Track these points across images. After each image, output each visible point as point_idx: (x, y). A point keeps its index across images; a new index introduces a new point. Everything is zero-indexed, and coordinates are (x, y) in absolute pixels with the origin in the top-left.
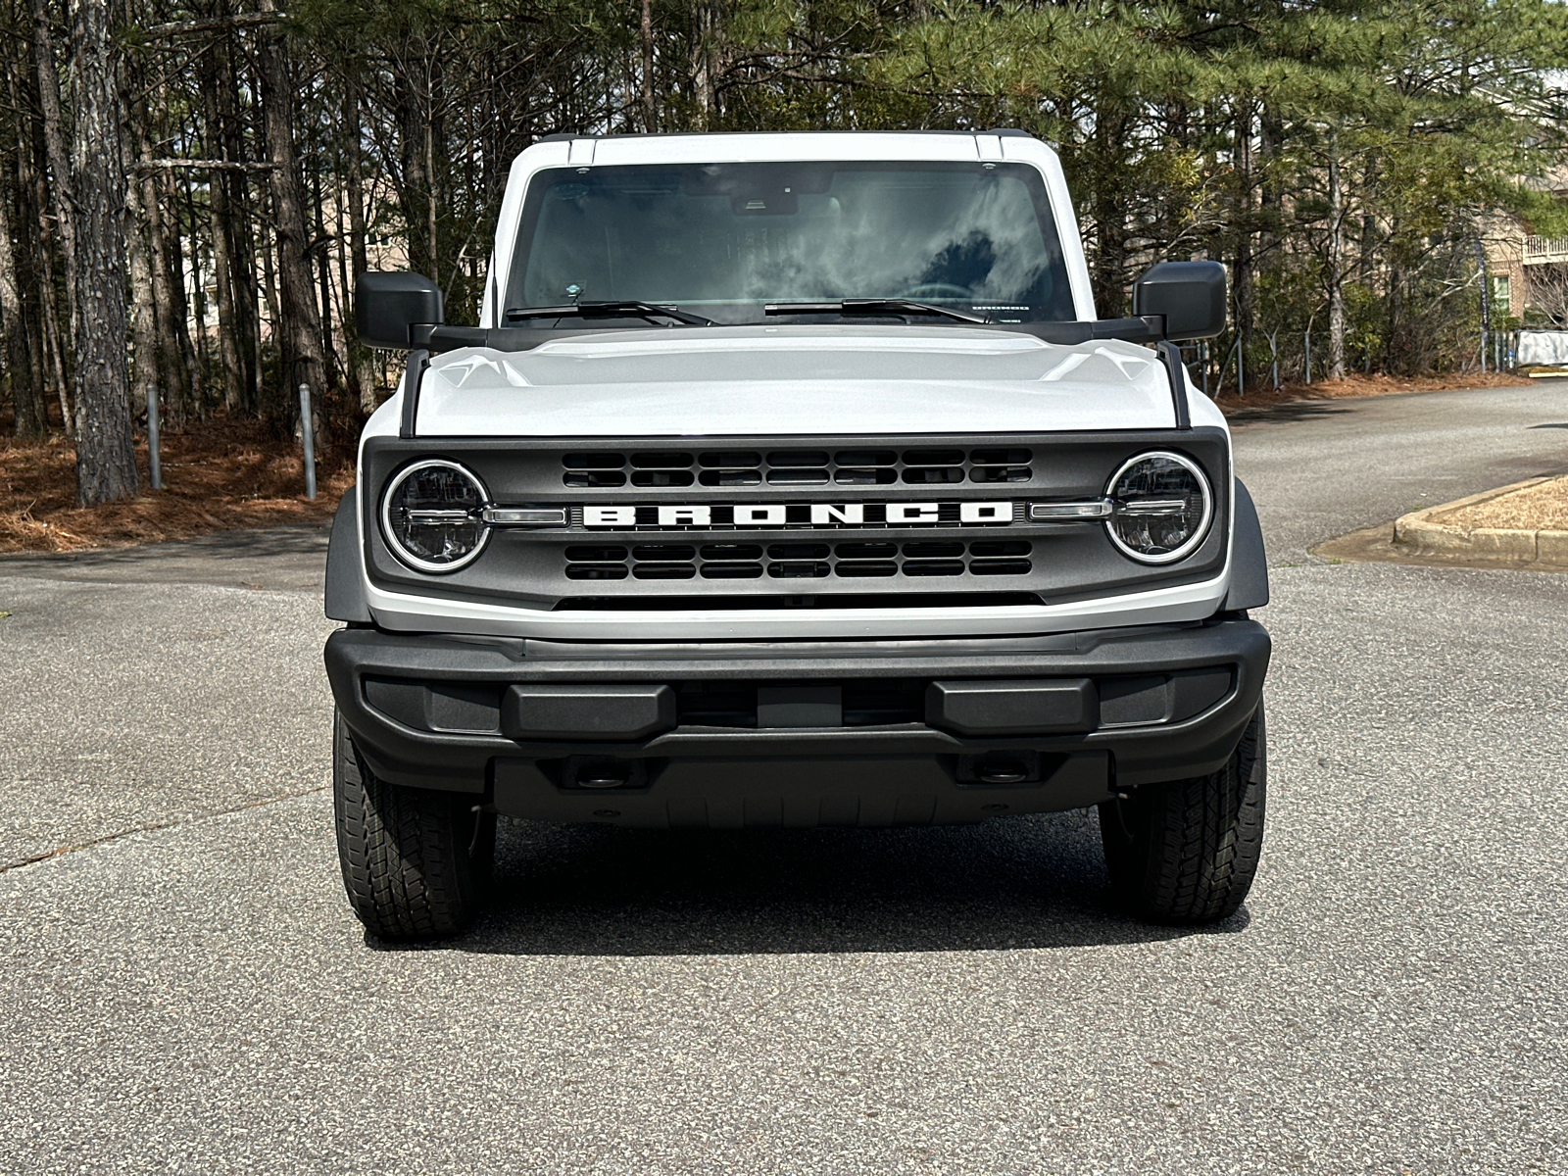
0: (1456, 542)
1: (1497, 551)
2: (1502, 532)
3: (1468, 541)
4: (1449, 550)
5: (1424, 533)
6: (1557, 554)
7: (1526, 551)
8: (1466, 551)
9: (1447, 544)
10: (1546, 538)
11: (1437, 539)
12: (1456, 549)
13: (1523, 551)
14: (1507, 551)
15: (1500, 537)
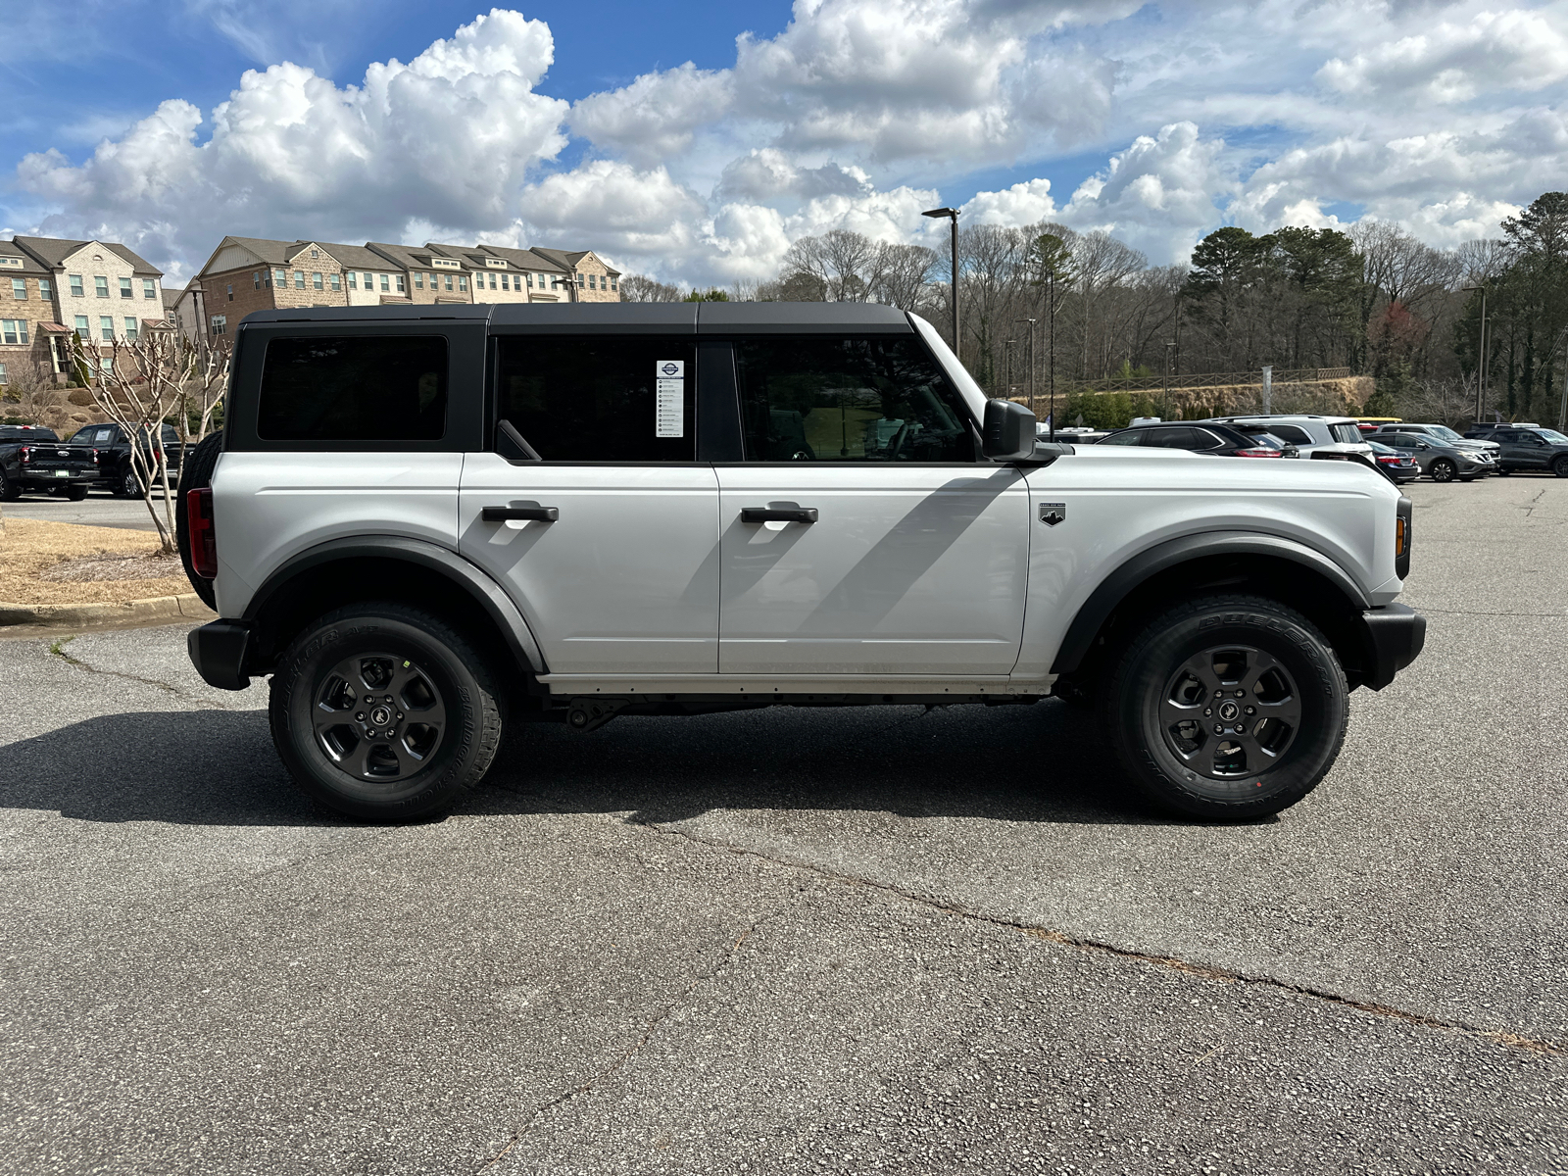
0: (121, 612)
1: (155, 613)
2: (155, 600)
3: (132, 610)
4: (116, 618)
5: (83, 610)
6: (193, 609)
7: (173, 610)
8: (131, 617)
9: (112, 614)
10: (184, 600)
11: (101, 612)
12: (121, 617)
13: (171, 610)
14: (161, 612)
15: (155, 603)
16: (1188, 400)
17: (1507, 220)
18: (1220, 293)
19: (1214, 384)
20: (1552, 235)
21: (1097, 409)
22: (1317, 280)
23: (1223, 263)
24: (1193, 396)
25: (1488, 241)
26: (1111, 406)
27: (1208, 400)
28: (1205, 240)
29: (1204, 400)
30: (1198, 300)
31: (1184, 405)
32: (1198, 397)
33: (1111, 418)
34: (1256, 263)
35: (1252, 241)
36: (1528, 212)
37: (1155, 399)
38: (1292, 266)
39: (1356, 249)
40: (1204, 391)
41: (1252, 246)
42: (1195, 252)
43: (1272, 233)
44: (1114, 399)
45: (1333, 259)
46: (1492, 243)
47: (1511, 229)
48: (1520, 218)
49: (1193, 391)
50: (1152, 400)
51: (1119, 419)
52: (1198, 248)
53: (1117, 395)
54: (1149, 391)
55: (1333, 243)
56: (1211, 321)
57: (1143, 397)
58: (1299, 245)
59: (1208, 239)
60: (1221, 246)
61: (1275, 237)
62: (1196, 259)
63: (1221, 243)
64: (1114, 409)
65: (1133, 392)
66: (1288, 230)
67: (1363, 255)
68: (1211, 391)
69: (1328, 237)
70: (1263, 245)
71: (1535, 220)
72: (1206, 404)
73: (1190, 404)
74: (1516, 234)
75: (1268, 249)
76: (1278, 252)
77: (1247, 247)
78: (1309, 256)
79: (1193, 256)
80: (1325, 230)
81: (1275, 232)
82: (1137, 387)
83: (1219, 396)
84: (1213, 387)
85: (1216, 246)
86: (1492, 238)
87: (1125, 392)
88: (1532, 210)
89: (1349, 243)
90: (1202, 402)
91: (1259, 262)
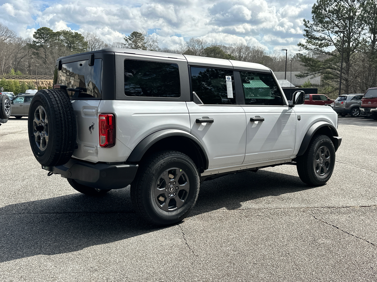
16: (39, 84)
17: (125, 38)
18: (44, 49)
19: (47, 79)
20: (136, 43)
21: (7, 86)
22: (74, 48)
23: (44, 39)
24: (40, 83)
25: (120, 43)
26: (12, 85)
27: (46, 84)
28: (37, 30)
29: (45, 84)
30: (36, 50)
31: (38, 86)
32: (42, 83)
33: (13, 89)
34: (55, 40)
35: (53, 33)
36: (130, 36)
37: (28, 83)
38: (66, 43)
39: (85, 40)
40: (44, 81)
41: (53, 35)
42: (34, 34)
43: (59, 31)
44: (13, 82)
45: (79, 42)
46: (121, 43)
47: (126, 40)
48: (128, 37)
49: (41, 81)
50: (27, 83)
51: (16, 90)
52: (35, 32)
53: (14, 81)
54: (25, 80)
55: (79, 37)
56: (42, 57)
57: (24, 82)
58: (68, 36)
59: (38, 30)
60: (43, 33)
61: (60, 33)
62: (34, 36)
63: (43, 32)
64: (14, 86)
65: (20, 80)
66: (64, 31)
67: (87, 42)
68: (47, 82)
69: (77, 35)
70: (57, 35)
71: (132, 39)
72: (45, 86)
73: (40, 85)
74: (128, 42)
75: (59, 36)
76: (62, 37)
77: (52, 34)
78: (72, 41)
79: (34, 35)
80: (76, 33)
81: (60, 31)
82: (21, 79)
83: (49, 83)
84: (47, 80)
85: (41, 33)
86: (121, 42)
87: (17, 80)
88: (131, 36)
89: (83, 38)
90: (44, 85)
91: (56, 40)
